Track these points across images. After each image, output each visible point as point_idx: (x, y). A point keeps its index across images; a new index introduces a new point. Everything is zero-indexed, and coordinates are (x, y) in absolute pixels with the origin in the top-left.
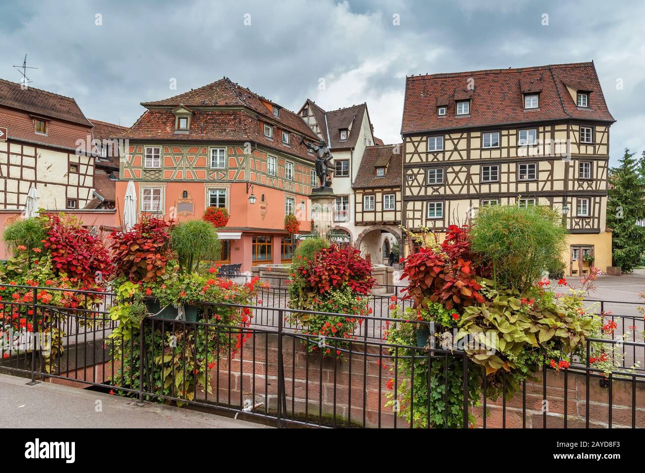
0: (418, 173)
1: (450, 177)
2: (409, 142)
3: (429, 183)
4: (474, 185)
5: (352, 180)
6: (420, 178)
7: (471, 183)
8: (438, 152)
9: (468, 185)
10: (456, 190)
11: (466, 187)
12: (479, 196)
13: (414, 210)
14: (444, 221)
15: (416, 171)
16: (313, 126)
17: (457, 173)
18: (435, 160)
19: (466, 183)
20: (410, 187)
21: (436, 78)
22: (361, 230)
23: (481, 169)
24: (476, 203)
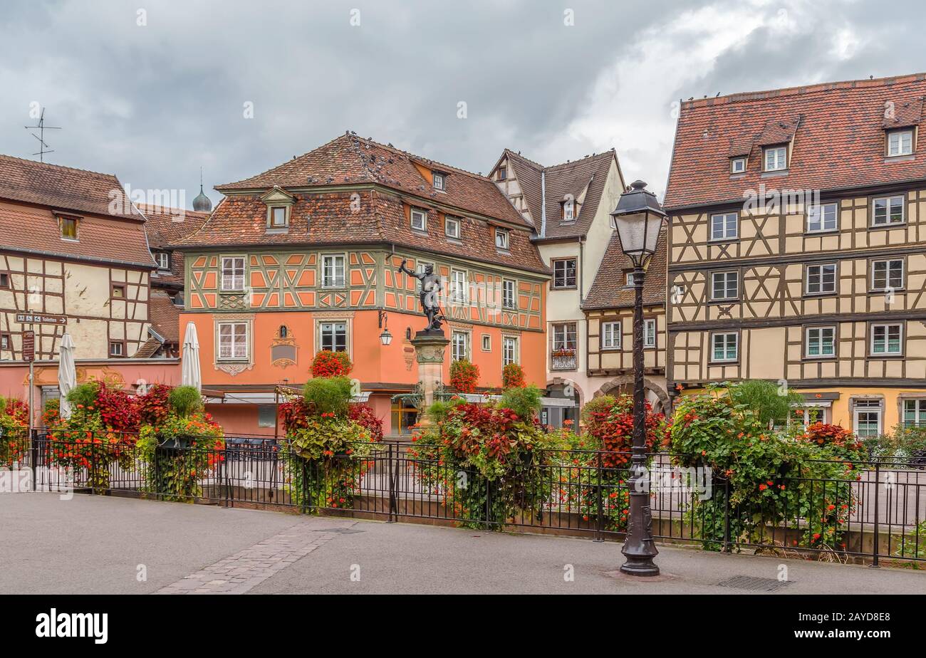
0: (694, 281)
1: (751, 287)
2: (676, 225)
3: (712, 298)
4: (792, 300)
5: (581, 295)
6: (698, 290)
7: (786, 296)
8: (728, 242)
9: (782, 301)
10: (760, 310)
11: (777, 304)
12: (800, 321)
13: (687, 348)
14: (739, 367)
15: (689, 276)
16: (515, 198)
17: (762, 279)
18: (724, 256)
19: (779, 296)
20: (679, 306)
21: (734, 102)
22: (598, 384)
23: (804, 271)
24: (795, 333)
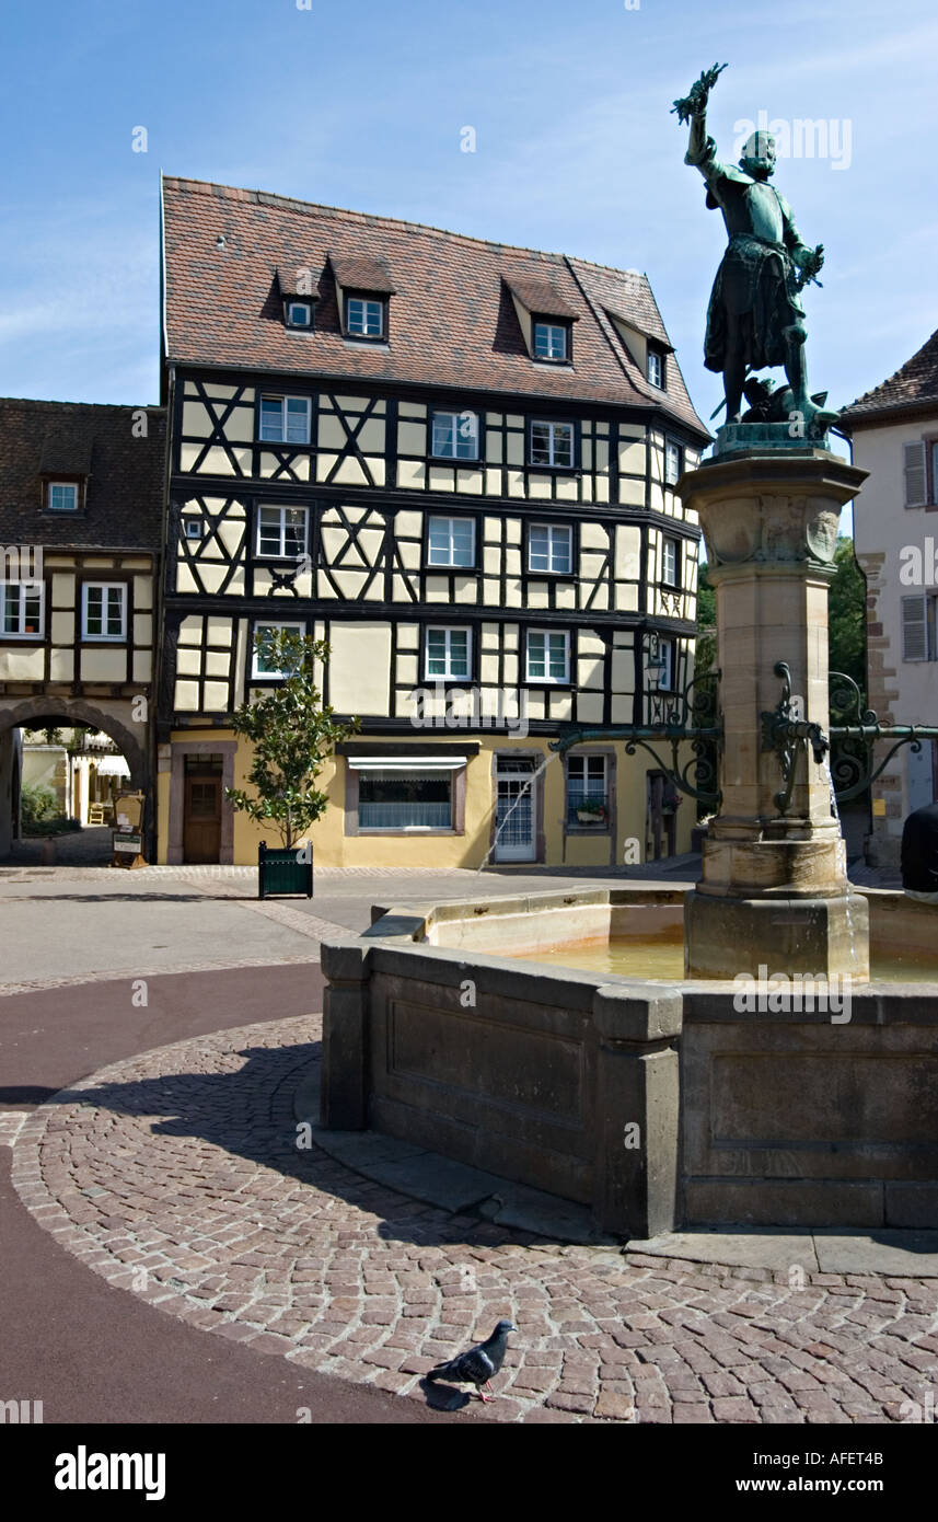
0: (223, 515)
1: (333, 540)
2: (191, 399)
3: (258, 553)
4: (405, 572)
7: (396, 565)
8: (295, 450)
9: (389, 572)
10: (351, 584)
12: (417, 612)
13: (205, 648)
15: (215, 505)
17: (354, 530)
18: (285, 475)
19: (383, 564)
20: (193, 561)
21: (260, 203)
23: (424, 525)
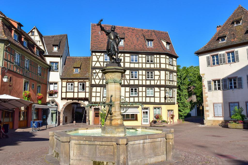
0: (99, 72)
2: (94, 55)
4: (127, 80)
5: (60, 74)
6: (100, 75)
11: (123, 81)
13: (96, 92)
16: (37, 41)
20: (94, 79)
22: (65, 102)
23: (130, 72)
24: (127, 89)
